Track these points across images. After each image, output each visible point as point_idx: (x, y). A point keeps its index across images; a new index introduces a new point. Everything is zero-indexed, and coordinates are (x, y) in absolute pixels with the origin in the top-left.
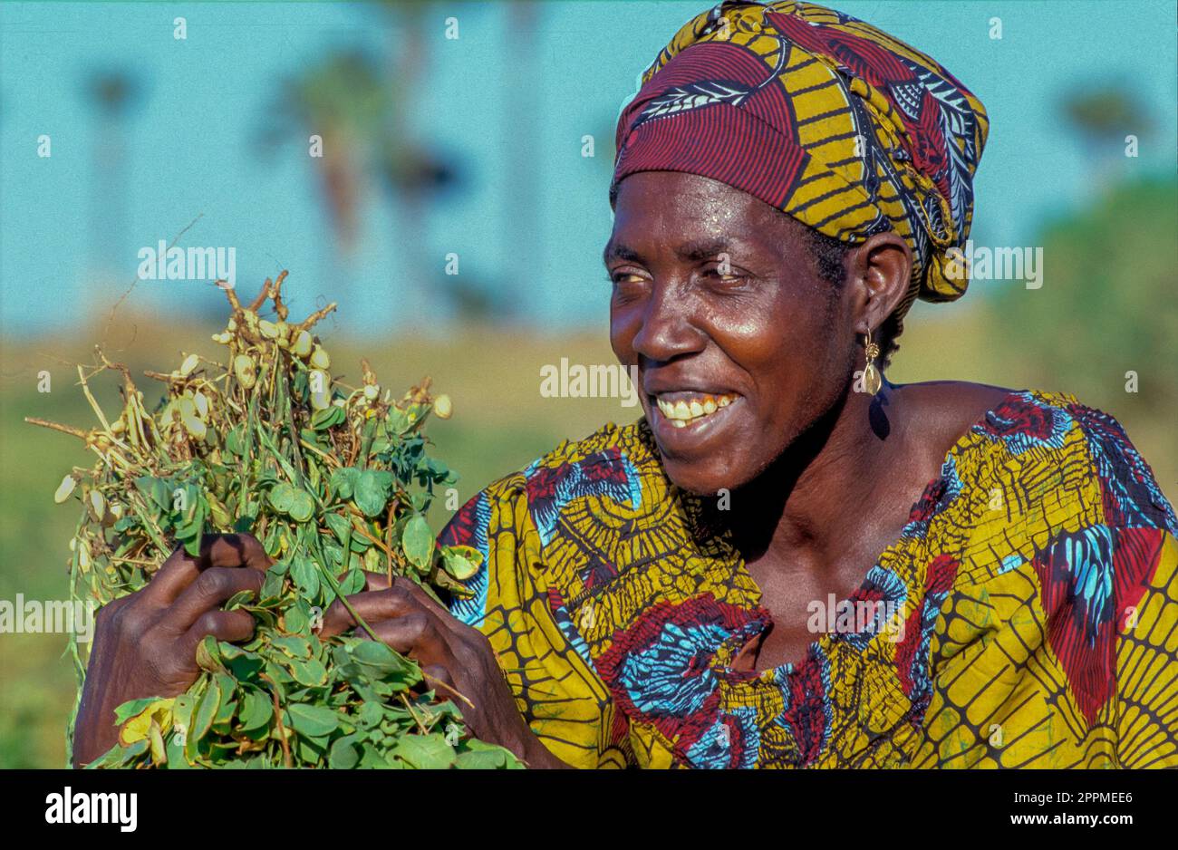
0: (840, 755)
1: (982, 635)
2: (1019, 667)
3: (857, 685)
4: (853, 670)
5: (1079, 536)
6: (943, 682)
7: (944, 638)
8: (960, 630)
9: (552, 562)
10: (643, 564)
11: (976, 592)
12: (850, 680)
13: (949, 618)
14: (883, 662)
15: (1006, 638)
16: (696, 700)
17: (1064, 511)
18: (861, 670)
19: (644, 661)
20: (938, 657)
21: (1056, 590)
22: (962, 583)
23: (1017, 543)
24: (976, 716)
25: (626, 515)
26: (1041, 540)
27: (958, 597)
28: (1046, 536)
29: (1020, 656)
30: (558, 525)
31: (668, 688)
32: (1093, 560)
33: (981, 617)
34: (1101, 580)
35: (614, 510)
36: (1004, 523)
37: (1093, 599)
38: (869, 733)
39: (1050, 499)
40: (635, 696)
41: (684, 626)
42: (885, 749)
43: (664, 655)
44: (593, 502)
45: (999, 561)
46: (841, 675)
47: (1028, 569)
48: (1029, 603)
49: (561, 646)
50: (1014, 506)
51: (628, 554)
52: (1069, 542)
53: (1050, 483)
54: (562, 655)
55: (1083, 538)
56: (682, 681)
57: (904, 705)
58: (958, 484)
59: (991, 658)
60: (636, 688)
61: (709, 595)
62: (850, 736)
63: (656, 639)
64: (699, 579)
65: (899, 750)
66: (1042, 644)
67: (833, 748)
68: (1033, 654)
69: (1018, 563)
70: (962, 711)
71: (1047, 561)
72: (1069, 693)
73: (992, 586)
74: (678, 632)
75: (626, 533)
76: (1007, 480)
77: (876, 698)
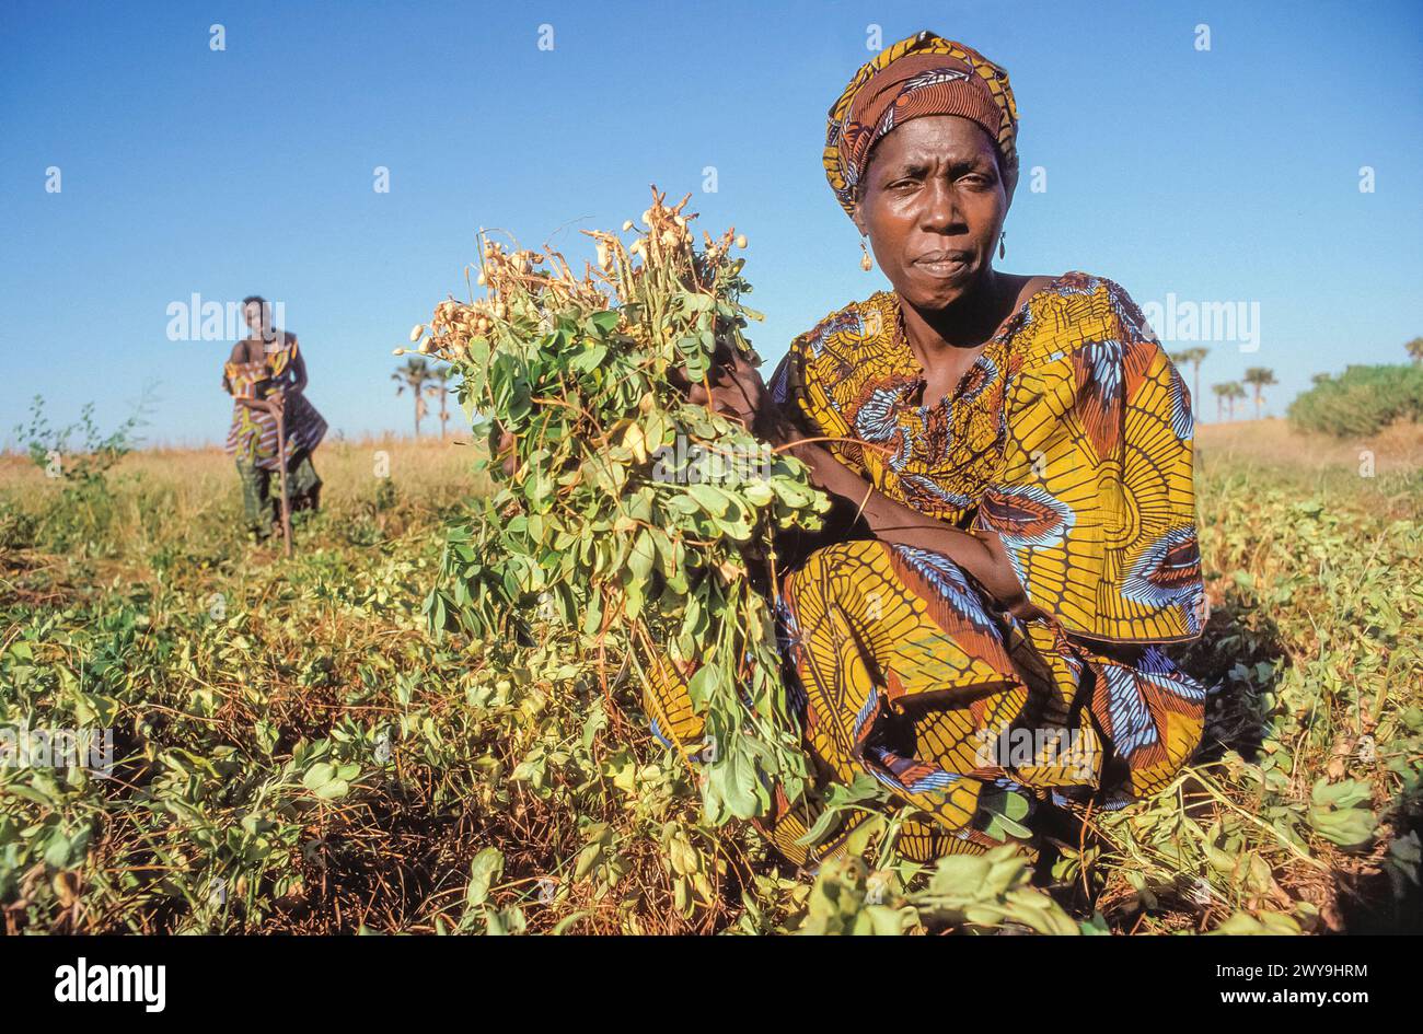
0: (954, 463)
1: (1037, 398)
2: (1058, 418)
3: (967, 423)
4: (965, 414)
5: (1101, 344)
6: (1012, 425)
7: (1014, 401)
8: (1024, 396)
9: (820, 366)
10: (864, 361)
11: (1034, 373)
12: (963, 419)
13: (1017, 388)
14: (982, 411)
15: (1052, 399)
16: (892, 431)
17: (1094, 329)
18: (970, 415)
19: (867, 411)
20: (1011, 412)
21: (1084, 373)
22: (1026, 369)
23: (1061, 345)
24: (1026, 446)
25: (856, 338)
26: (1077, 345)
27: (1023, 376)
28: (1080, 342)
29: (1060, 411)
30: (824, 349)
31: (879, 426)
32: (1108, 360)
33: (1036, 387)
34: (1113, 373)
35: (850, 336)
36: (1054, 334)
37: (1106, 384)
38: (972, 452)
39: (1084, 322)
40: (862, 431)
41: (885, 391)
42: (980, 462)
43: (876, 407)
44: (841, 335)
45: (1049, 354)
46: (958, 417)
47: (1066, 360)
48: (1067, 379)
49: (824, 405)
50: (1061, 324)
51: (858, 356)
52: (1094, 346)
53: (1084, 313)
54: (825, 410)
55: (1104, 347)
56: (885, 422)
57: (993, 437)
58: (1031, 318)
59: (1041, 411)
60: (863, 427)
61: (898, 372)
62: (961, 454)
63: (871, 399)
64: (893, 366)
65: (988, 463)
66: (1074, 407)
67: (951, 458)
68: (1067, 411)
69: (1061, 356)
70: (1019, 442)
71: (1081, 355)
72: (1087, 438)
73: (1045, 370)
74: (882, 394)
75: (856, 347)
76: (1058, 309)
77: (977, 432)
